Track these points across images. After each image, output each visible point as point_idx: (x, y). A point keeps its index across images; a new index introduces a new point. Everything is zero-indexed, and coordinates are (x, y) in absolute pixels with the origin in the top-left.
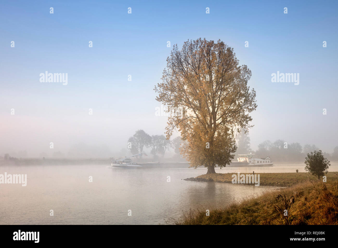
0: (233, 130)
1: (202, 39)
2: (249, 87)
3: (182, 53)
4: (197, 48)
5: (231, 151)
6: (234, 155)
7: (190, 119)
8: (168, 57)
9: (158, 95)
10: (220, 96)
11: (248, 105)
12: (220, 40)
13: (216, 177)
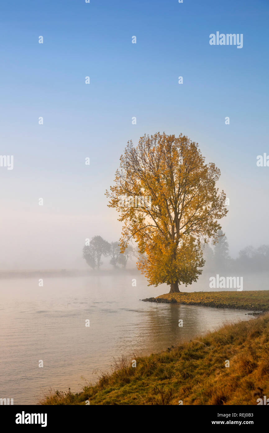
0: (200, 240)
1: (161, 134)
2: (218, 189)
3: (138, 150)
4: (155, 144)
5: (198, 265)
6: (202, 271)
7: (148, 228)
8: (122, 155)
9: (110, 200)
10: (184, 200)
11: (217, 211)
12: (181, 134)
13: (180, 297)
